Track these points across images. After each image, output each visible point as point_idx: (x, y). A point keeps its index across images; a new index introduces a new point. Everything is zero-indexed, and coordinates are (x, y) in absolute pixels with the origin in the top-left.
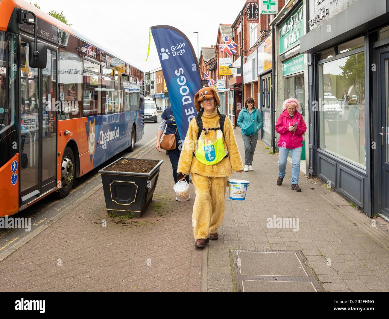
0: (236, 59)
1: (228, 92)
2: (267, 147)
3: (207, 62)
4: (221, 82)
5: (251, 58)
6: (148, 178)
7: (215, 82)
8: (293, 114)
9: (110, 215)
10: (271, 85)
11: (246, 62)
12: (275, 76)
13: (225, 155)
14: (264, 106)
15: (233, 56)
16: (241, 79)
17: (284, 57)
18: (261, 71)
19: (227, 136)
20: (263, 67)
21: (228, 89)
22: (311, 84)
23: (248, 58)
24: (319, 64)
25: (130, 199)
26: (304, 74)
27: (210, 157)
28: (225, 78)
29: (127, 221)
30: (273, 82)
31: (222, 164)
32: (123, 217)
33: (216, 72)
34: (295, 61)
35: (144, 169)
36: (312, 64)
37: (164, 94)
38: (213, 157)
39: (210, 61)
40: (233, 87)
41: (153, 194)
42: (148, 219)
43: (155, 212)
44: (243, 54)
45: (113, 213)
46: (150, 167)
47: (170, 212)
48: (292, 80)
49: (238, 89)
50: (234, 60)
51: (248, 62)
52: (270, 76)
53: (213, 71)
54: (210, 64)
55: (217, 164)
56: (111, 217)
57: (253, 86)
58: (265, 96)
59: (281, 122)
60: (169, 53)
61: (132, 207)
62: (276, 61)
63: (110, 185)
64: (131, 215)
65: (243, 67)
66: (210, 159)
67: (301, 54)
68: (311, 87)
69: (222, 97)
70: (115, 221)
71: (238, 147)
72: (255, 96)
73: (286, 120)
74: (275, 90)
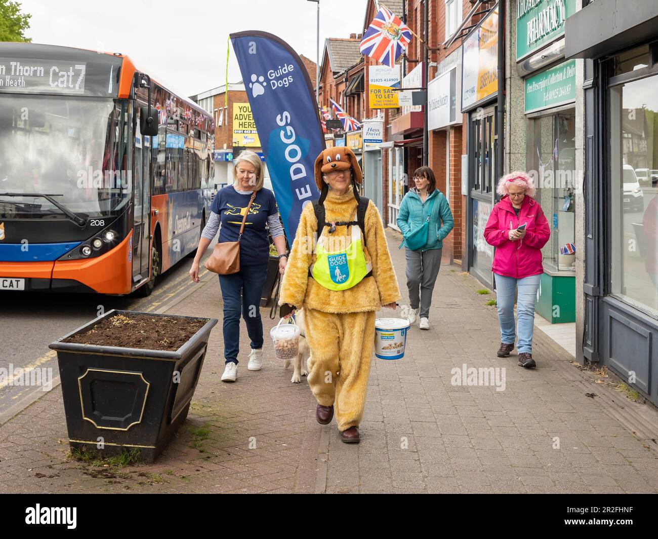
0: (410, 69)
1: (390, 149)
2: (481, 290)
3: (339, 75)
4: (373, 125)
5: (446, 66)
6: (175, 362)
7: (359, 125)
8: (521, 205)
9: (78, 455)
10: (495, 134)
11: (434, 77)
12: (503, 111)
13: (366, 273)
14: (477, 187)
15: (402, 61)
16: (421, 118)
17: (526, 66)
18: (471, 100)
19: (371, 238)
20: (476, 89)
21: (390, 144)
22: (590, 135)
23: (440, 66)
24: (610, 85)
25: (130, 415)
26: (573, 110)
27: (338, 275)
28: (383, 114)
29: (120, 472)
30: (500, 129)
31: (362, 288)
32: (112, 460)
33: (362, 100)
34: (555, 77)
35: (165, 341)
36: (595, 85)
37: (231, 151)
38: (344, 276)
39: (347, 72)
40: (401, 138)
41: (189, 404)
42: (173, 466)
43: (193, 448)
44: (427, 56)
45: (84, 449)
46: (183, 334)
47: (229, 450)
48: (547, 125)
49: (415, 143)
50: (405, 71)
51: (440, 76)
52: (493, 114)
53: (354, 98)
54: (347, 80)
55: (352, 289)
56: (80, 460)
57: (451, 136)
58: (479, 162)
59: (495, 222)
60: (265, 84)
61: (132, 435)
62: (508, 75)
63: (79, 378)
64: (130, 455)
65: (427, 89)
66: (339, 278)
67: (568, 59)
68: (591, 141)
69: (376, 161)
70: (90, 472)
71: (391, 260)
72: (455, 161)
73: (504, 216)
74: (503, 148)
